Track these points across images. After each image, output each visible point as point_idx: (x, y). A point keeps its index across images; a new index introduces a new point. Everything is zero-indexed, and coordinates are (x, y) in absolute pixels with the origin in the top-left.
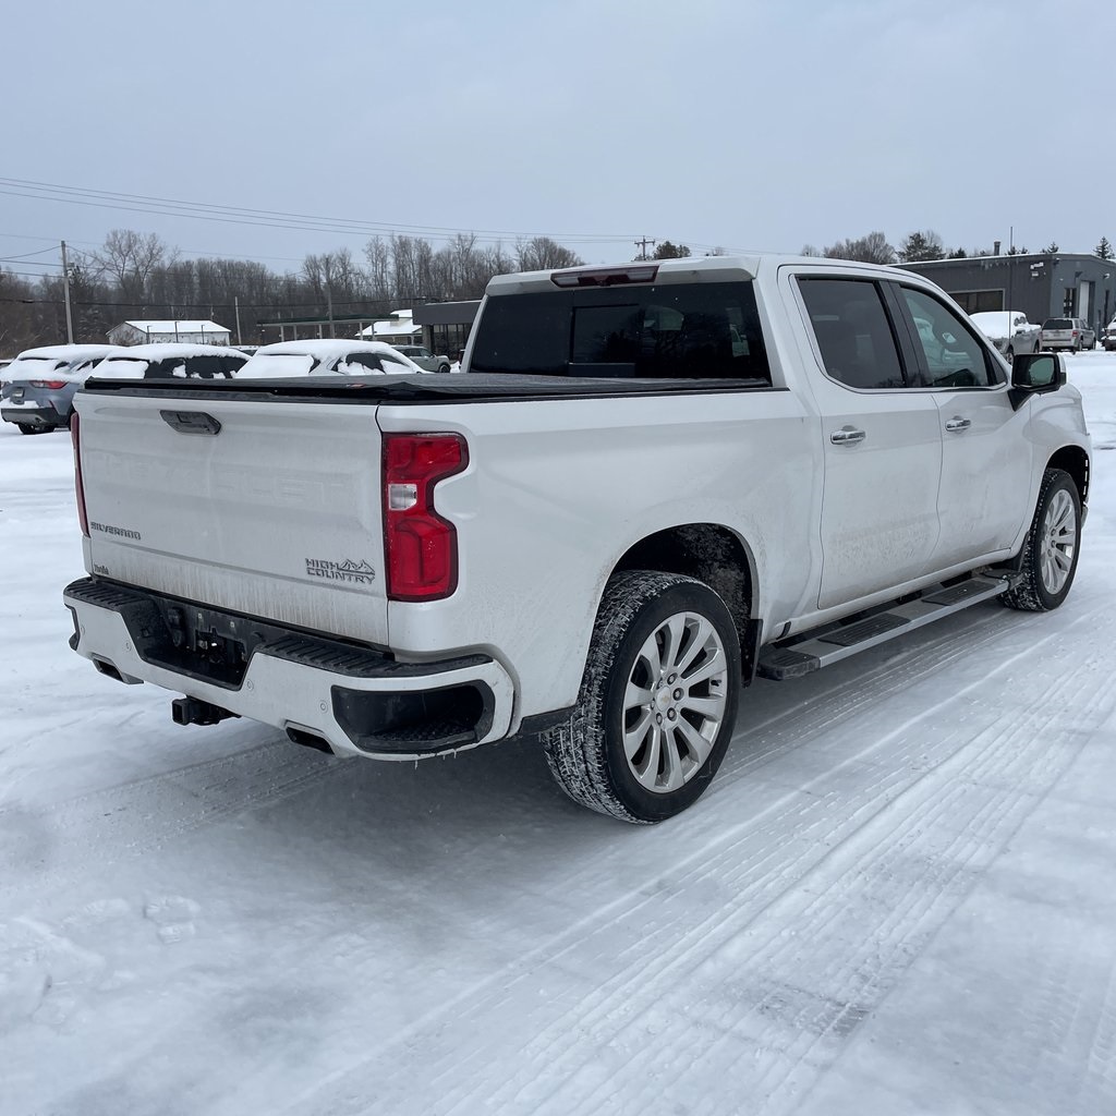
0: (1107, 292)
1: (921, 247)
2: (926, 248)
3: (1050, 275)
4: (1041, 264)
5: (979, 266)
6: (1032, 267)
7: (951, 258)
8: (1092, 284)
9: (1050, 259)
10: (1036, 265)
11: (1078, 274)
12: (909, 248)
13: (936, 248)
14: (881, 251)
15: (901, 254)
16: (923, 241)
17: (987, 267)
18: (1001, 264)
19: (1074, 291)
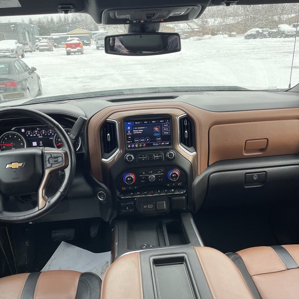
0: (33, 34)
3: (17, 28)
6: (11, 26)
8: (28, 32)
9: (16, 24)
11: (24, 29)
19: (24, 34)
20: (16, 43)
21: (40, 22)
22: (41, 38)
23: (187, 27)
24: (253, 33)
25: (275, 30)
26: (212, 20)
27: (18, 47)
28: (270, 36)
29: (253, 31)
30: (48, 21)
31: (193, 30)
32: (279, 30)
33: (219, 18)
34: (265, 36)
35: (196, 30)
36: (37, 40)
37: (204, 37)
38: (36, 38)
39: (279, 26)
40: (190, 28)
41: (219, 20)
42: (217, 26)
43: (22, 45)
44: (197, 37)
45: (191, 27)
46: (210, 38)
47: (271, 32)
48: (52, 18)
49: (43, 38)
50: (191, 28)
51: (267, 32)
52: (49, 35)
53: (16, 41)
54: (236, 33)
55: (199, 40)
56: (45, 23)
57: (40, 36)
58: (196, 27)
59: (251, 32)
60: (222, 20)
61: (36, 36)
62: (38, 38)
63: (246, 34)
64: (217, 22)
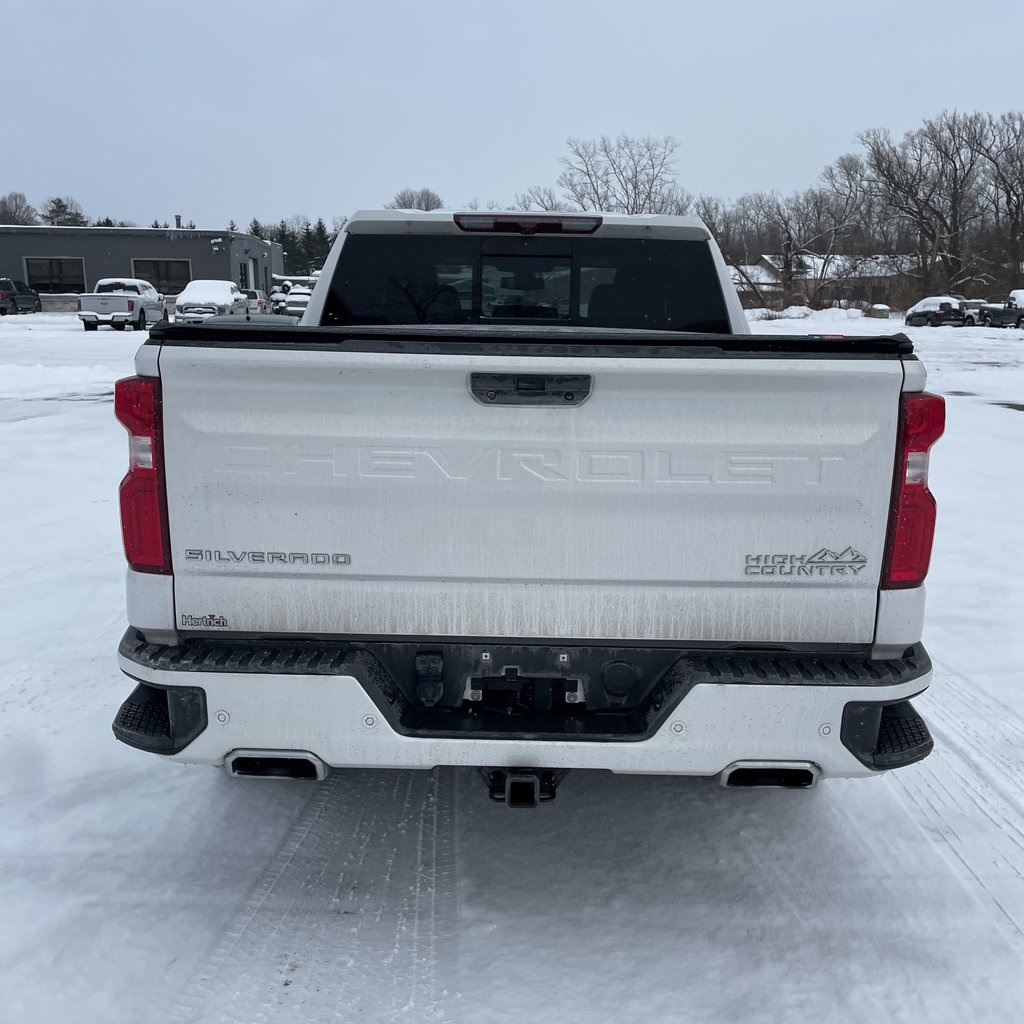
0: (266, 268)
1: (64, 212)
2: (69, 214)
3: (228, 249)
4: (220, 240)
5: (165, 235)
6: (212, 242)
7: (99, 225)
8: (255, 261)
9: (227, 237)
10: (216, 240)
11: (247, 252)
12: (52, 212)
13: (78, 215)
14: (24, 213)
15: (44, 217)
16: (65, 207)
17: (172, 238)
18: (185, 237)
19: (245, 265)
20: (233, 291)
21: (284, 232)
22: (288, 280)
23: (737, 277)
24: (933, 309)
25: (1000, 306)
26: (816, 260)
27: (236, 300)
28: (984, 320)
29: (931, 304)
30: (307, 230)
31: (754, 288)
32: (1010, 304)
33: (838, 257)
34: (968, 321)
35: (765, 288)
36: (276, 288)
37: (786, 312)
38: (274, 279)
39: (1014, 293)
40: (744, 280)
41: (840, 263)
42: (831, 281)
43: (246, 296)
44: (764, 310)
45: (747, 279)
46: (806, 315)
47: (986, 309)
48: (320, 223)
49: (294, 283)
50: (750, 282)
51: (978, 311)
52: (308, 275)
53: (233, 284)
54: (886, 307)
55: (770, 318)
56: (300, 237)
57: (285, 275)
58: (762, 280)
59: (924, 306)
60: (847, 264)
61: (274, 276)
62: (279, 283)
63: (910, 312)
64: (831, 270)
